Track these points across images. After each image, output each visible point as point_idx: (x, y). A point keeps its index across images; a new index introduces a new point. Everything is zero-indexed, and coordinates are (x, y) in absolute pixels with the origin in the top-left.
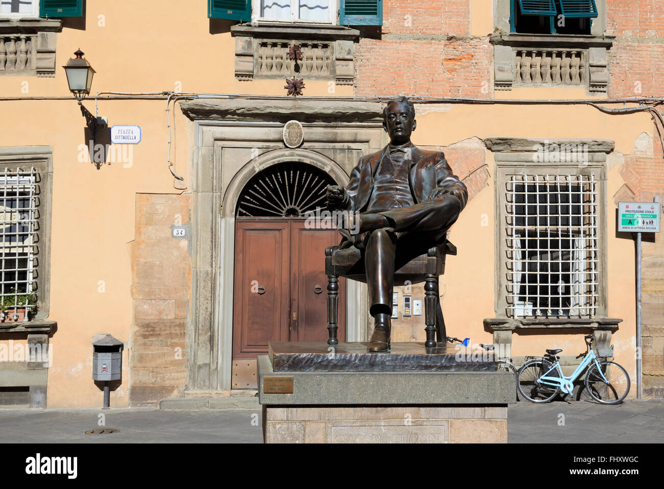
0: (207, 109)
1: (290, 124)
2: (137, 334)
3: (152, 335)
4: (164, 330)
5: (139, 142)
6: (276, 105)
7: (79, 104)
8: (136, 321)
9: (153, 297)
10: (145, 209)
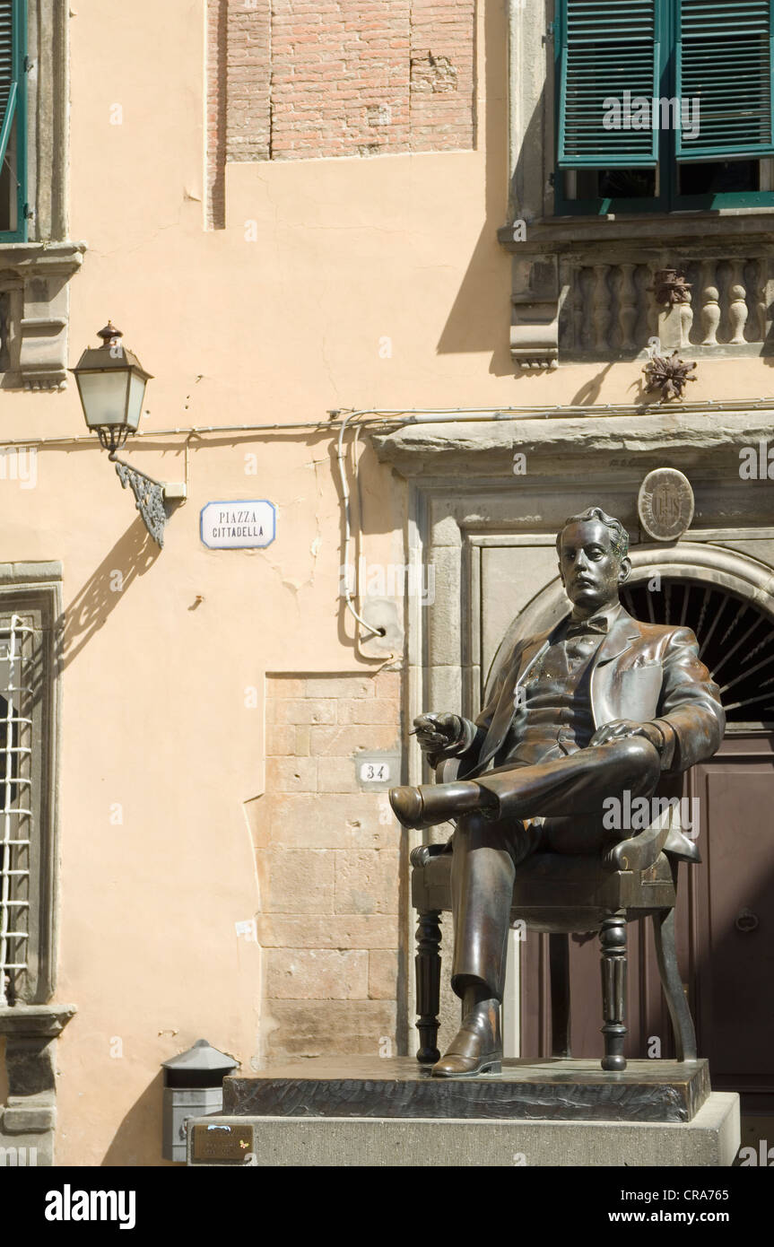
0: (438, 449)
1: (654, 477)
2: (275, 1038)
3: (310, 1042)
4: (340, 1030)
5: (271, 542)
6: (617, 432)
7: (112, 459)
8: (270, 1004)
9: (311, 942)
10: (288, 714)
